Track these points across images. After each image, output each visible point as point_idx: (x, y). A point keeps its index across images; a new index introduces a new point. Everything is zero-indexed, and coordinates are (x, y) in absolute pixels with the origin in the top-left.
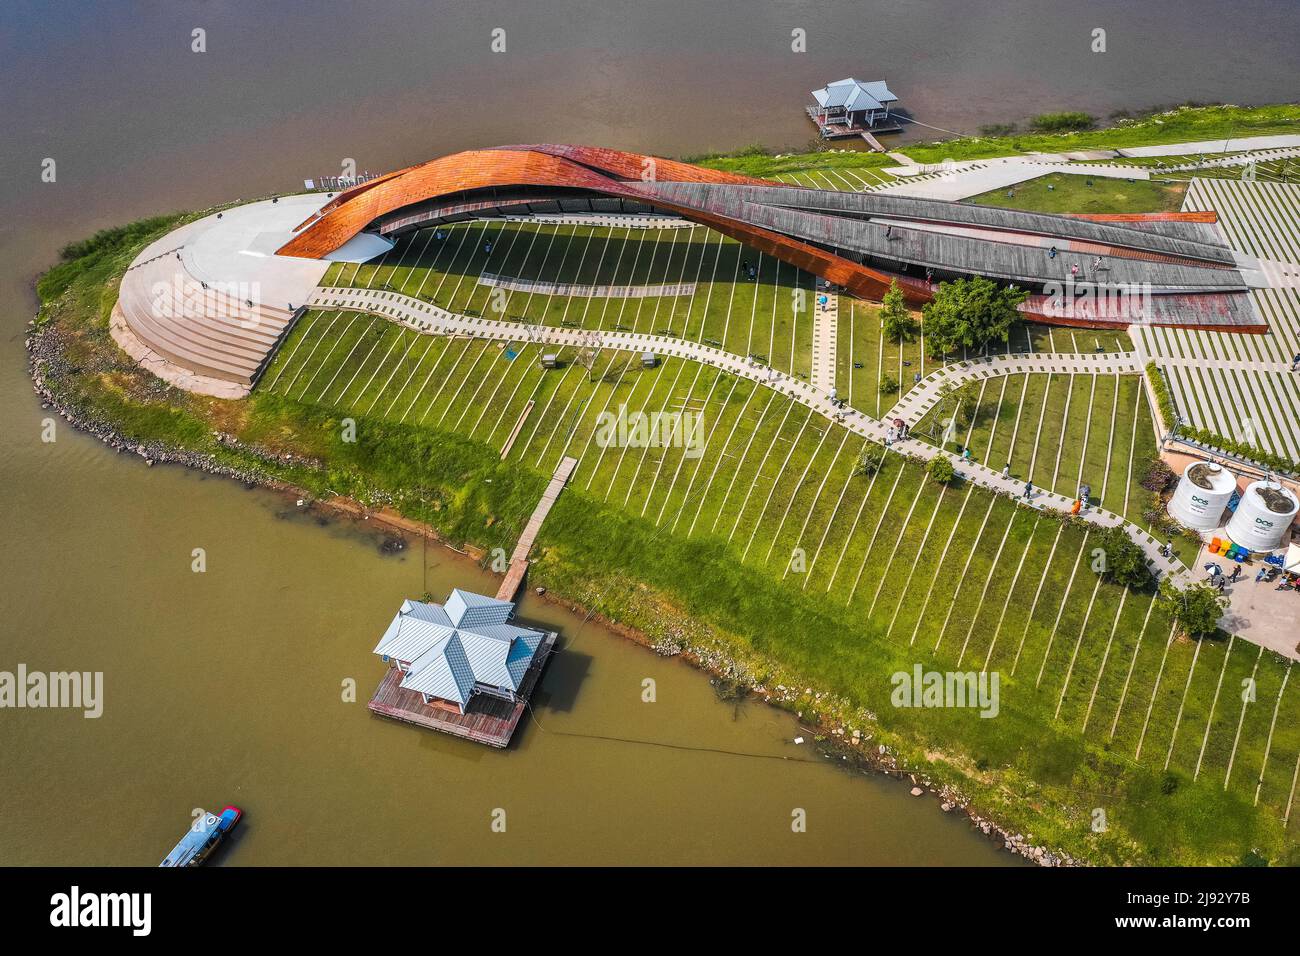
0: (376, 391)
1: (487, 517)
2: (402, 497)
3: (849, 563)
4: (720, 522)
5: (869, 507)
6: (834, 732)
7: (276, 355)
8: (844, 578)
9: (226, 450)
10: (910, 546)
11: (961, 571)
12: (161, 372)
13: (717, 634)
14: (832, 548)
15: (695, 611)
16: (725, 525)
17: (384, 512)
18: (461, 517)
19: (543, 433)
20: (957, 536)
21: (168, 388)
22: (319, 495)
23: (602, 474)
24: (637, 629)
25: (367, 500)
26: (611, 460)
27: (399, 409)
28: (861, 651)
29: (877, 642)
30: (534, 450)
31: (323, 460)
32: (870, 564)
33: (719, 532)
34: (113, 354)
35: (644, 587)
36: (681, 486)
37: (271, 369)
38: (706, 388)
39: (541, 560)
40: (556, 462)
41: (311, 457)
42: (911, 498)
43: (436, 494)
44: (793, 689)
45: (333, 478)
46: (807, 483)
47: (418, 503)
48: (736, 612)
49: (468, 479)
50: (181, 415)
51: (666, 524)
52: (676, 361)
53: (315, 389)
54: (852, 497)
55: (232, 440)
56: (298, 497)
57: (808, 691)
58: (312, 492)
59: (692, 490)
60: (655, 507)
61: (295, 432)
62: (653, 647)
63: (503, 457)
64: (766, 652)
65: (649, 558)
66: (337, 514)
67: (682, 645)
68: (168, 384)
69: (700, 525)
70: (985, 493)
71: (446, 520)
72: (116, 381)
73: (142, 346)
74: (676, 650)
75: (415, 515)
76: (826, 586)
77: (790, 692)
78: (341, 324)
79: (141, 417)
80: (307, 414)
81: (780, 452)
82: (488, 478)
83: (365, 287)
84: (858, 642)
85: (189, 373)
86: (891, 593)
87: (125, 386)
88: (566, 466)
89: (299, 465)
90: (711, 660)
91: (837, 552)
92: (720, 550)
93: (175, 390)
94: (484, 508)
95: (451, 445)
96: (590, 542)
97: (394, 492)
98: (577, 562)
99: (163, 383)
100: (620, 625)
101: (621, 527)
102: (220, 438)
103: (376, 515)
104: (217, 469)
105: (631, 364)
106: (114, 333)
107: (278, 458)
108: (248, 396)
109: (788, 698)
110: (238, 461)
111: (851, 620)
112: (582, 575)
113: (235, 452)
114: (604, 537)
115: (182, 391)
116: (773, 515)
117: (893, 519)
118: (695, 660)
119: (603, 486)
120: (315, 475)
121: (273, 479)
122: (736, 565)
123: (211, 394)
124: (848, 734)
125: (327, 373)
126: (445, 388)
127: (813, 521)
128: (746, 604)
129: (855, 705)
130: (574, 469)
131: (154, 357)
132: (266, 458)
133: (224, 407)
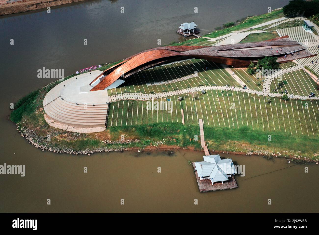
0: (141, 118)
1: (189, 139)
2: (165, 141)
3: (276, 122)
4: (243, 122)
5: (273, 110)
6: (294, 158)
7: (108, 116)
8: (276, 126)
9: (109, 145)
10: (286, 115)
11: (298, 117)
12: (75, 131)
13: (258, 147)
14: (270, 121)
15: (251, 143)
16: (245, 123)
17: (162, 146)
18: (183, 141)
19: (190, 115)
20: (294, 110)
21: (80, 134)
22: (142, 148)
23: (210, 121)
24: (240, 152)
25: (156, 145)
26: (210, 117)
27: (149, 120)
28: (289, 139)
29: (291, 136)
30: (190, 120)
31: (138, 139)
32: (280, 121)
33: (245, 125)
34: (55, 130)
35: (237, 142)
36: (230, 118)
37: (108, 120)
38: (221, 95)
39: (209, 144)
40: (197, 121)
41: (135, 139)
42: (280, 105)
43: (173, 138)
44: (281, 152)
45: (143, 142)
46: (257, 108)
47: (169, 141)
48: (260, 140)
49: (180, 131)
50: (88, 140)
51: (232, 127)
52: (209, 91)
53: (124, 122)
54: (269, 109)
55: (110, 142)
56: (137, 150)
57: (284, 151)
58: (140, 148)
59: (233, 118)
60: (227, 124)
61: (126, 134)
62: (246, 154)
63: (184, 124)
64: (271, 147)
65: (233, 135)
66: (151, 151)
67: (252, 151)
68: (79, 133)
69: (239, 125)
70: (294, 100)
71: (180, 143)
72: (62, 137)
73: (64, 125)
74: (252, 153)
75: (170, 144)
76: (274, 129)
77: (280, 153)
78: (121, 104)
79: (77, 144)
80: (126, 129)
81: (247, 103)
82: (184, 130)
83: (121, 93)
84: (287, 138)
85: (84, 128)
86: (287, 126)
87: (65, 137)
88: (201, 122)
89: (132, 142)
90: (260, 152)
91: (272, 121)
92: (247, 129)
93: (82, 134)
94: (188, 137)
95: (170, 125)
96: (218, 136)
97: (162, 141)
98: (218, 142)
99: (77, 133)
100: (236, 152)
101: (222, 131)
102: (105, 142)
103: (161, 148)
104: (110, 150)
105: (199, 94)
106: (51, 125)
107: (125, 142)
108: (106, 129)
109: (281, 154)
110: (114, 146)
111: (283, 134)
112: (221, 144)
113: (112, 144)
114: (220, 135)
115: (84, 134)
116: (254, 117)
117: (279, 111)
118: (257, 154)
119: (212, 123)
120: (138, 143)
121: (127, 148)
122: (253, 131)
123: (94, 132)
124: (298, 157)
125: (125, 117)
126: (158, 112)
127: (263, 116)
128: (260, 138)
129: (295, 151)
130: (203, 121)
131: (70, 127)
132: (122, 143)
133: (101, 134)
